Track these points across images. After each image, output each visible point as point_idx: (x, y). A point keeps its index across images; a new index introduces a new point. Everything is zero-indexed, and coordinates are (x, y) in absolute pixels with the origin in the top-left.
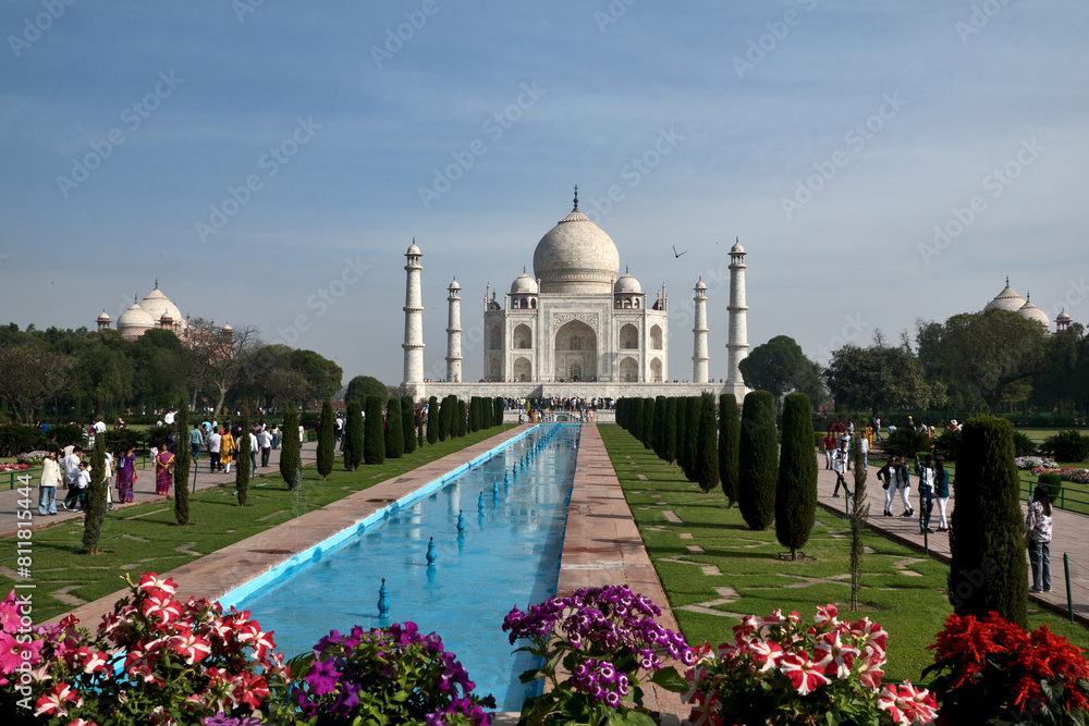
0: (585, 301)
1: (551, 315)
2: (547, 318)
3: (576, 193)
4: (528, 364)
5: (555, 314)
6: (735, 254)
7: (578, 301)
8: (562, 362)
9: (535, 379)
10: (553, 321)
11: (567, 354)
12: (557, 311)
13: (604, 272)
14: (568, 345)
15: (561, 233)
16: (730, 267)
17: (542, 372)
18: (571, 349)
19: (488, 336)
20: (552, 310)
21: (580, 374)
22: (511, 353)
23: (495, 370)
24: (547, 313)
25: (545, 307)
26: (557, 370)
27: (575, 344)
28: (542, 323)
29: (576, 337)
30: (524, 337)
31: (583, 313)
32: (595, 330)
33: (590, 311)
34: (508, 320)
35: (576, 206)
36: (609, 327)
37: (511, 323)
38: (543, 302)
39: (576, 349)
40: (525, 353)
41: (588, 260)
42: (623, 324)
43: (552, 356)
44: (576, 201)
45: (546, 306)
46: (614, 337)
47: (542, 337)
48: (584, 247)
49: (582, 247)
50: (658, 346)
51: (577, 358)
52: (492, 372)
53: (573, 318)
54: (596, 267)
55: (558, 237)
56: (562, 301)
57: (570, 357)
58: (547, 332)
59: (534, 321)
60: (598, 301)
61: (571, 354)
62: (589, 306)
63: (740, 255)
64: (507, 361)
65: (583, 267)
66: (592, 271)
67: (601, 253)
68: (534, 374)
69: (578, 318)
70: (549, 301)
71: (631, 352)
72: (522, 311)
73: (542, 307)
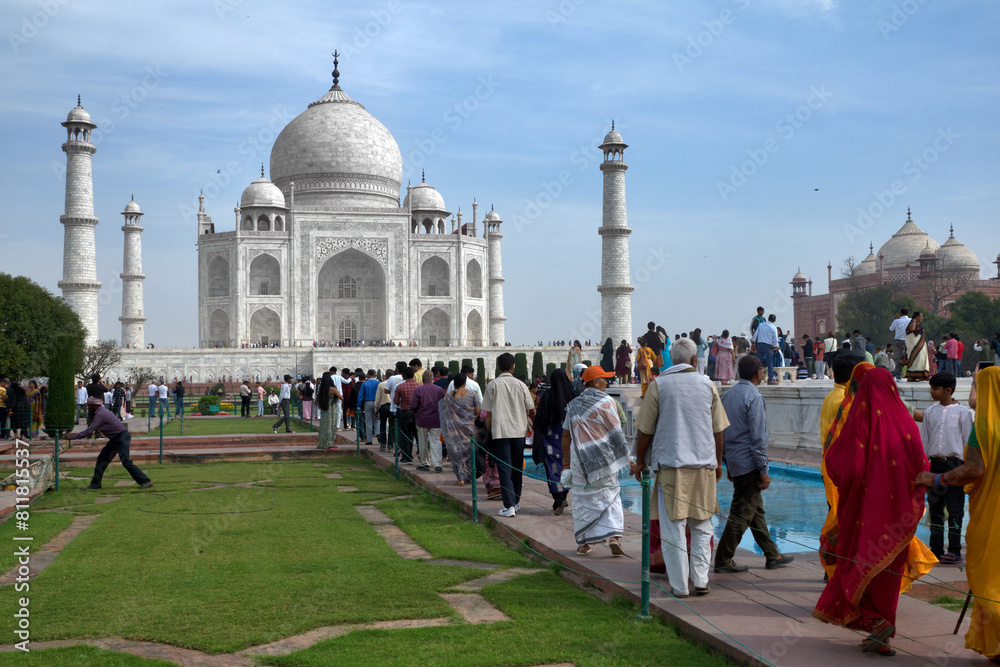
0: (367, 220)
1: (312, 241)
2: (305, 245)
3: (336, 63)
4: (274, 319)
5: (318, 239)
6: (611, 147)
7: (355, 220)
8: (327, 317)
9: (286, 343)
10: (315, 250)
11: (334, 305)
12: (321, 234)
13: (384, 180)
14: (335, 289)
15: (318, 117)
16: (602, 168)
17: (297, 333)
18: (341, 296)
19: (205, 274)
20: (314, 234)
21: (354, 336)
22: (247, 301)
23: (217, 331)
24: (305, 237)
25: (303, 228)
26: (319, 330)
27: (347, 290)
28: (297, 253)
29: (347, 278)
30: (268, 276)
31: (365, 238)
32: (383, 265)
33: (374, 234)
34: (241, 247)
35: (336, 82)
36: (405, 260)
37: (245, 252)
38: (298, 220)
39: (348, 296)
40: (270, 301)
41: (362, 161)
42: (427, 257)
43: (313, 307)
44: (336, 74)
45: (304, 226)
46: (413, 276)
47: (297, 276)
48: (355, 140)
49: (352, 140)
50: (476, 293)
51: (350, 310)
52: (212, 333)
53: (347, 246)
54: (374, 172)
55: (312, 125)
56: (329, 219)
57: (338, 310)
58: (305, 269)
59: (284, 251)
60: (387, 220)
61: (340, 304)
62: (373, 227)
63: (619, 148)
64: (241, 314)
65: (355, 170)
66: (368, 178)
67: (380, 150)
68: (284, 335)
69: (355, 246)
70: (310, 219)
71: (438, 301)
72: (263, 234)
73: (297, 227)
